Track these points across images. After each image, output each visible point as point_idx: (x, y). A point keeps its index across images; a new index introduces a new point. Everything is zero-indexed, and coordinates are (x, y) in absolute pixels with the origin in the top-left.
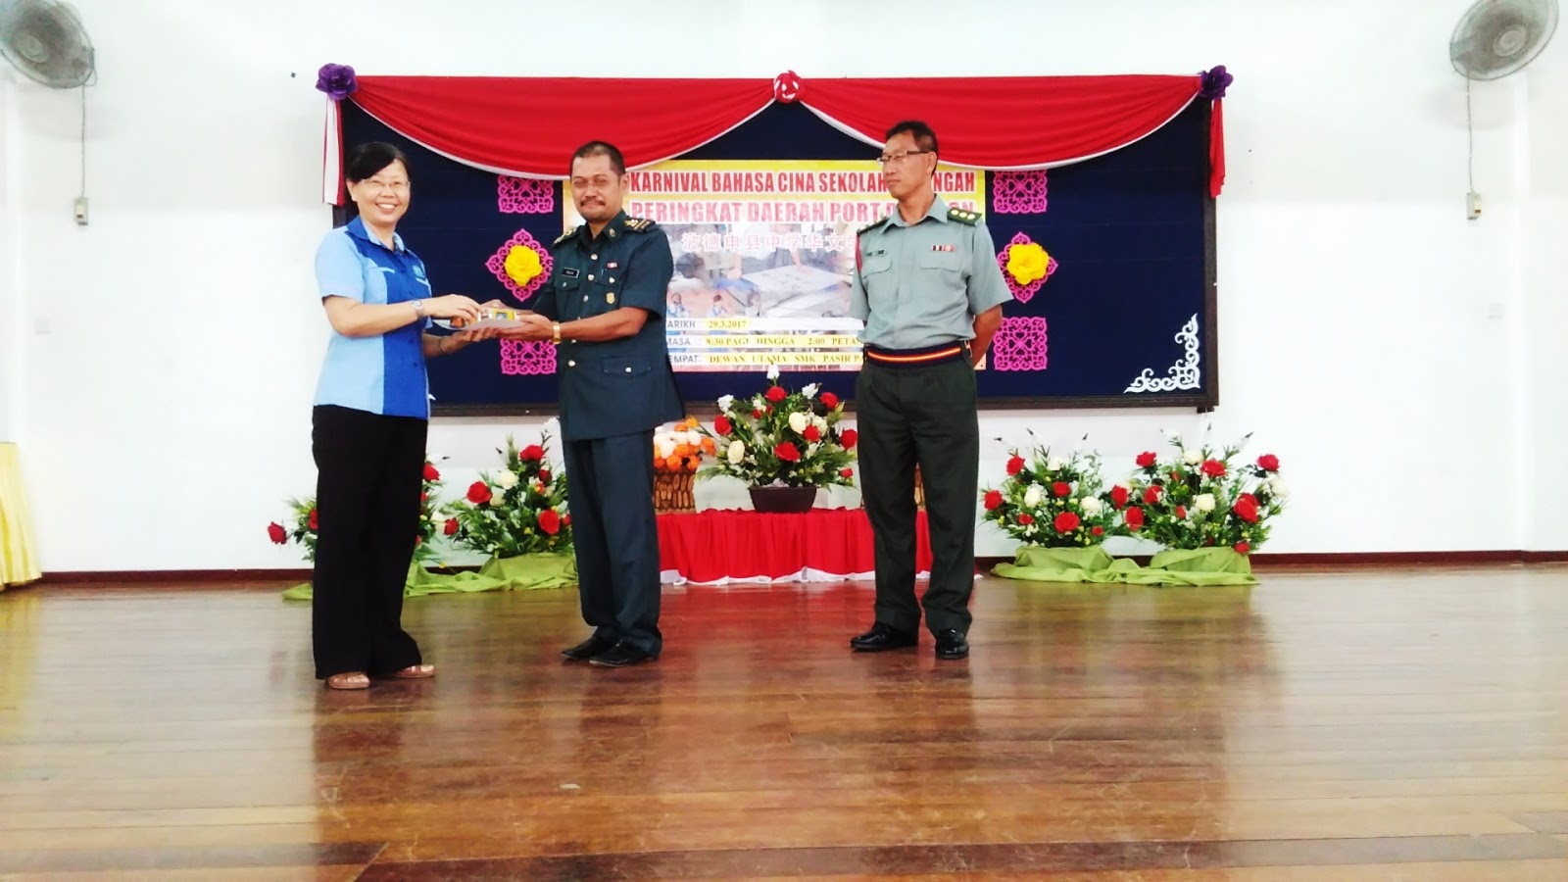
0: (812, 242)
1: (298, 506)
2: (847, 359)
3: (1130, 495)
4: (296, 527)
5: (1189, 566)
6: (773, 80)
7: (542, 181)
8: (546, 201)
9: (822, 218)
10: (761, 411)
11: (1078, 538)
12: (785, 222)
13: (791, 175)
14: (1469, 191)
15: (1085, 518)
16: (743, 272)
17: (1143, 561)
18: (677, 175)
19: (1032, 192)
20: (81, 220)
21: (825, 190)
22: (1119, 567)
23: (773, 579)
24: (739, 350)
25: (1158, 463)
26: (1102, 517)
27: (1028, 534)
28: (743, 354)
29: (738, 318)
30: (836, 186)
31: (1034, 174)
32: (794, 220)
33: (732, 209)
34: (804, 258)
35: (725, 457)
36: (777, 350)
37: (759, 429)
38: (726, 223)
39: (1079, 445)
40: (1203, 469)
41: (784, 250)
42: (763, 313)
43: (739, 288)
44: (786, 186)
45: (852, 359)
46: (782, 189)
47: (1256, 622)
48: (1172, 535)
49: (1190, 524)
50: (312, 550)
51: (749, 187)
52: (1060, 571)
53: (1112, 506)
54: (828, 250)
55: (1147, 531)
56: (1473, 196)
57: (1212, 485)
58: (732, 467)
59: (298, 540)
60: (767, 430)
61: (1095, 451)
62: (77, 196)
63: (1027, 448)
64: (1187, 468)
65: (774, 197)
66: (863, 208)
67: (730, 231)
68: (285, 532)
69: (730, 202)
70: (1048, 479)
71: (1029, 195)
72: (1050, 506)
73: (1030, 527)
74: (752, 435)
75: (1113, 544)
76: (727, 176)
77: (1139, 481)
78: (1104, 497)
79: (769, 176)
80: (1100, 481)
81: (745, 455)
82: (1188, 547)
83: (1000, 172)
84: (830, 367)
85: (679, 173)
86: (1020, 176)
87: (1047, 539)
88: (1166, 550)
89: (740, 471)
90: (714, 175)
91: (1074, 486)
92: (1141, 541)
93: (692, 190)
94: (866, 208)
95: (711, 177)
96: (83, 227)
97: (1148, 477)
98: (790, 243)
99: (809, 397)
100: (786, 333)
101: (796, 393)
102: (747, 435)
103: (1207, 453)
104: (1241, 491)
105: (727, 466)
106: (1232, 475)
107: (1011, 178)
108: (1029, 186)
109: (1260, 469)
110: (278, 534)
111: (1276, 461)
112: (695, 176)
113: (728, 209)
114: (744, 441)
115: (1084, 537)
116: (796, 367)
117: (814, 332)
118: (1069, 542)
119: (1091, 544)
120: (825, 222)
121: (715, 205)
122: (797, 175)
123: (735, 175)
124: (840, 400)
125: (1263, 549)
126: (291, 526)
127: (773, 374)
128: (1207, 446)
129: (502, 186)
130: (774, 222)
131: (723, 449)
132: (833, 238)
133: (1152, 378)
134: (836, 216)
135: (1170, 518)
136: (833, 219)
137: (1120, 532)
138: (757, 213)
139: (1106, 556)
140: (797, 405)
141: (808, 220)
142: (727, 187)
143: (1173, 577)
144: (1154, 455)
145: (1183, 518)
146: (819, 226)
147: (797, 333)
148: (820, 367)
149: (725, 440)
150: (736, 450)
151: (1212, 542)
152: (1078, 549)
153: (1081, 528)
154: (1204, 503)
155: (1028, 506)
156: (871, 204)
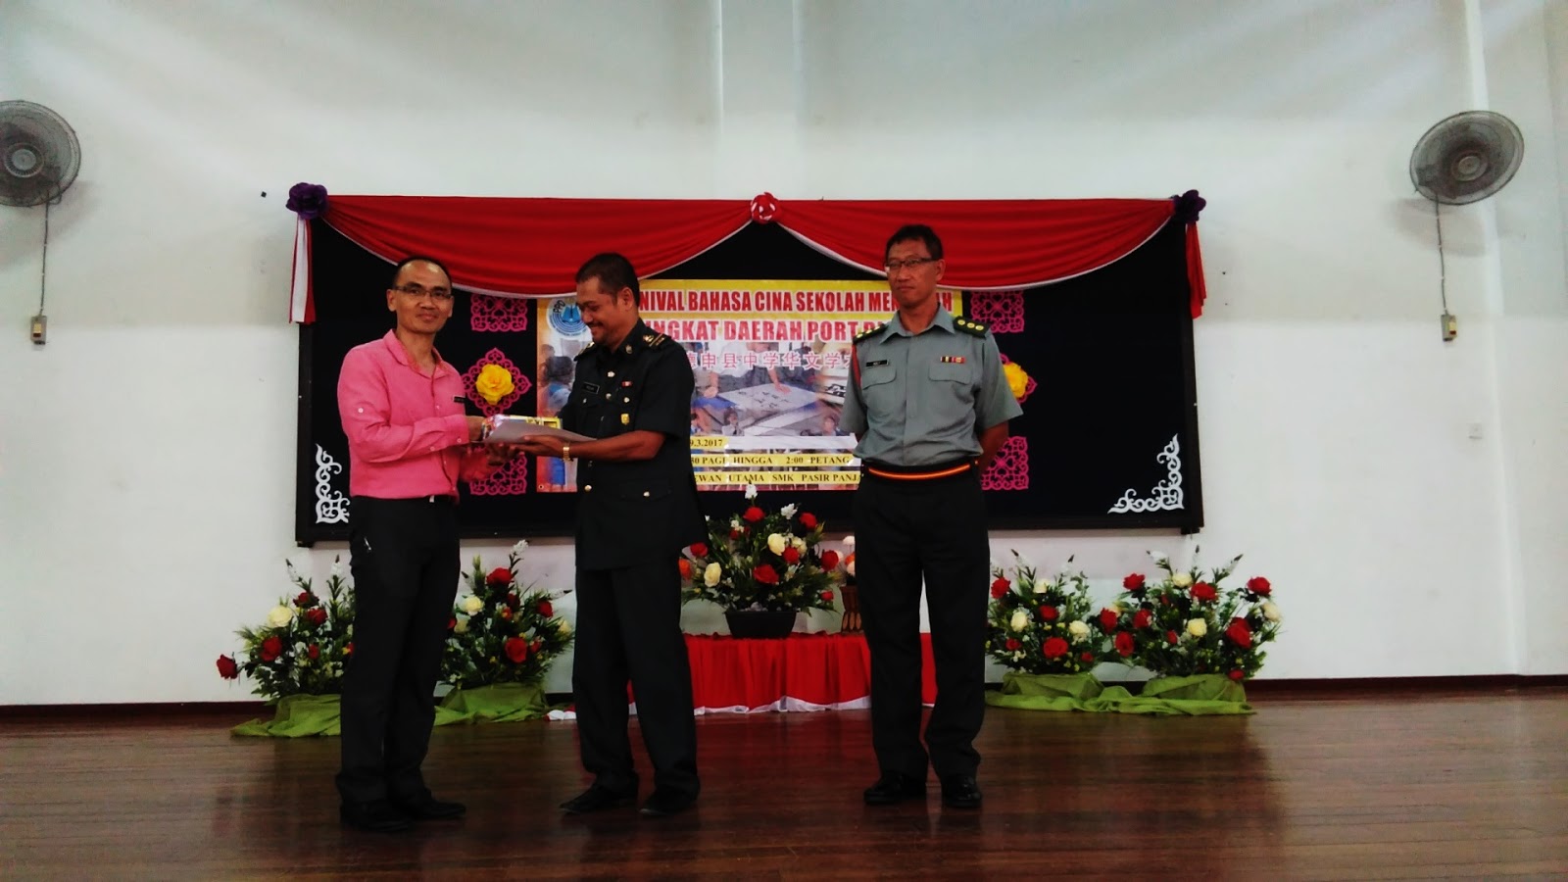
0: (790, 361)
1: (248, 635)
2: (826, 478)
3: (1119, 619)
4: (246, 659)
5: (1183, 693)
6: (750, 201)
7: (515, 300)
8: (520, 319)
9: (799, 337)
10: (740, 532)
11: (1068, 664)
12: (762, 340)
13: (768, 294)
14: (1444, 313)
15: (1074, 643)
16: (720, 390)
17: (1136, 688)
18: (653, 293)
19: (1009, 312)
20: (37, 339)
21: (803, 309)
22: (1110, 695)
23: (751, 709)
24: (716, 469)
25: (1146, 586)
26: (1090, 641)
27: (1016, 659)
28: (719, 473)
29: (714, 437)
30: (813, 305)
31: (1011, 295)
32: (772, 338)
33: (709, 327)
34: (782, 376)
35: (701, 580)
36: (754, 469)
37: (736, 551)
38: (702, 341)
39: (1065, 567)
40: (1192, 593)
41: (761, 369)
42: (740, 432)
43: (715, 407)
44: (763, 305)
45: (831, 478)
46: (760, 308)
47: (1256, 756)
48: (1163, 662)
49: (1182, 650)
50: (263, 683)
51: (726, 306)
52: (1049, 699)
53: (1100, 631)
54: (806, 368)
55: (1138, 658)
56: (1447, 318)
57: (1203, 608)
58: (709, 590)
59: (249, 675)
60: (744, 552)
61: (1081, 573)
62: (35, 313)
63: (1011, 570)
64: (1177, 592)
65: (750, 317)
66: (840, 327)
67: (707, 349)
68: (236, 665)
69: (707, 321)
70: (1035, 602)
71: (1006, 315)
72: (1037, 631)
73: (1018, 653)
74: (729, 556)
75: (1103, 671)
76: (704, 295)
77: (1127, 605)
78: (1092, 621)
79: (746, 295)
80: (1087, 604)
81: (722, 578)
82: (1183, 673)
83: (977, 292)
84: (809, 486)
85: (656, 291)
86: (997, 296)
87: (1035, 666)
88: (1158, 677)
89: (716, 595)
90: (691, 294)
91: (1062, 609)
92: (1132, 668)
93: (669, 309)
94: (843, 326)
95: (688, 295)
96: (39, 346)
97: (1136, 601)
98: (766, 361)
99: (788, 518)
100: (764, 451)
101: (774, 514)
102: (723, 558)
103: (1196, 575)
104: (1233, 615)
105: (704, 588)
106: (1223, 599)
107: (988, 298)
108: (1006, 307)
109: (1251, 592)
110: (227, 668)
111: (1267, 585)
112: (672, 295)
113: (705, 327)
114: (720, 563)
115: (1073, 664)
116: (774, 486)
117: (792, 450)
118: (1058, 669)
119: (1081, 670)
120: (802, 340)
121: (692, 323)
122: (774, 294)
123: (712, 294)
124: (819, 521)
125: (1259, 675)
126: (242, 659)
127: (751, 492)
128: (1196, 568)
129: (475, 304)
130: (751, 340)
131: (698, 571)
132: (810, 357)
133: (1136, 498)
134: (814, 334)
135: (1161, 644)
136: (810, 338)
137: (1110, 657)
138: (734, 331)
139: (1097, 684)
140: (776, 525)
141: (786, 338)
142: (704, 306)
143: (1168, 705)
144: (1142, 577)
145: (1173, 644)
146: (797, 344)
147: (775, 452)
148: (798, 486)
149: (701, 562)
150: (713, 572)
151: (1205, 669)
152: (1067, 676)
153: (1070, 654)
154: (1197, 627)
155: (1015, 630)
156: (849, 323)
